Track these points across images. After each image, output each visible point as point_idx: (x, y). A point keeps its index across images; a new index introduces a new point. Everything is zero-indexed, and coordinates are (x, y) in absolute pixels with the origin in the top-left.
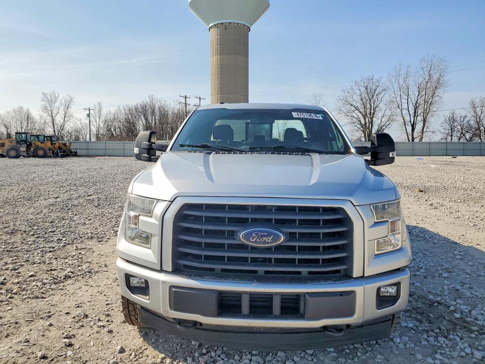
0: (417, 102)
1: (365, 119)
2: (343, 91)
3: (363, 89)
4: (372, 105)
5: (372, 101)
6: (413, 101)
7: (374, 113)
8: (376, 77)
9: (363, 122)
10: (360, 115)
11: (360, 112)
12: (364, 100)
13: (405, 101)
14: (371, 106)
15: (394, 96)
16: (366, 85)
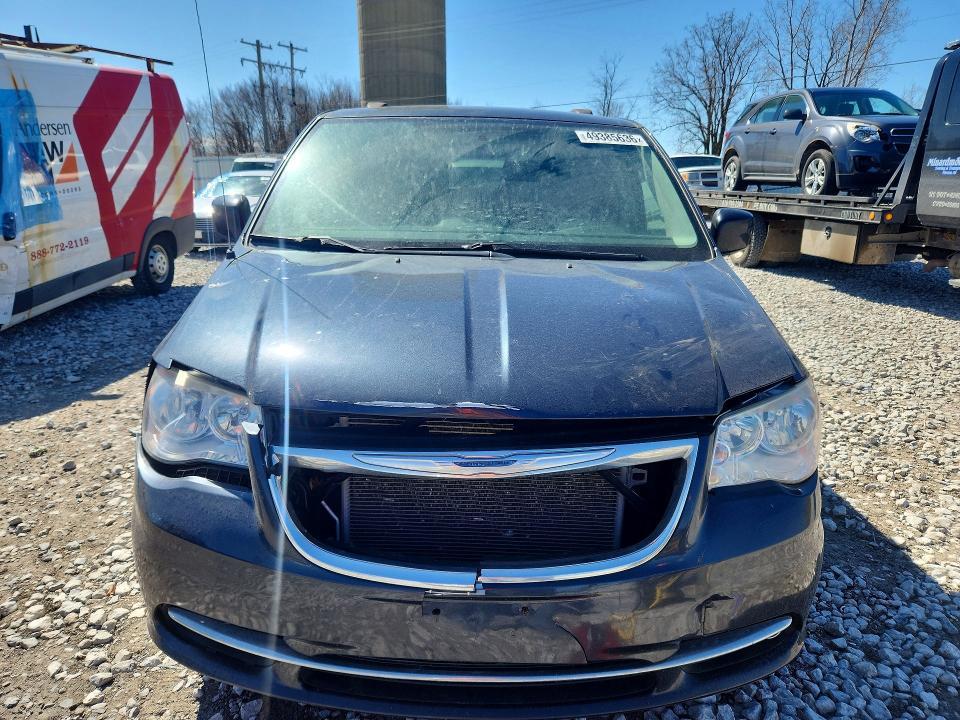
0: (825, 74)
1: (710, 115)
2: (668, 51)
3: (710, 45)
4: (728, 82)
5: (728, 71)
6: (818, 71)
7: (729, 101)
8: (740, 16)
9: (705, 121)
10: (700, 106)
11: (701, 99)
12: (711, 72)
13: (800, 72)
14: (724, 84)
15: (776, 54)
16: (716, 34)
